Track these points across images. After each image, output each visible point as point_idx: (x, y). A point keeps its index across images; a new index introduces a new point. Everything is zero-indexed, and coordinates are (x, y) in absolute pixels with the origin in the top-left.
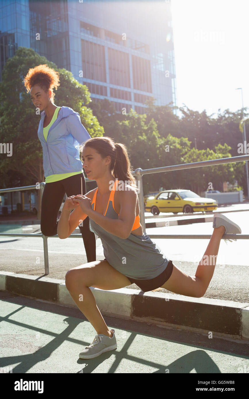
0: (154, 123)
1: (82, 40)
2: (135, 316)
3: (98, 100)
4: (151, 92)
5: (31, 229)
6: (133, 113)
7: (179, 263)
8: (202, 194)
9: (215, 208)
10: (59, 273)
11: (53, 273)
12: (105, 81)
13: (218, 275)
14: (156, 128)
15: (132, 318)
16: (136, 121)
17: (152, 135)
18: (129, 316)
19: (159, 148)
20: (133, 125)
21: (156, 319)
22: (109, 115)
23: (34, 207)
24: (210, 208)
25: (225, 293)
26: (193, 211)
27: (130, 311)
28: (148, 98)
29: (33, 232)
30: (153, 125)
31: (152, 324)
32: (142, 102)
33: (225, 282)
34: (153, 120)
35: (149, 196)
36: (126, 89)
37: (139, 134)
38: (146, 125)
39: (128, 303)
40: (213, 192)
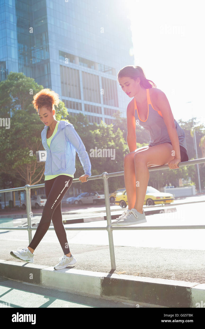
0: (120, 131)
1: (61, 66)
2: (104, 295)
3: (75, 114)
4: (118, 107)
5: (21, 222)
6: (103, 124)
7: (141, 249)
8: (161, 189)
9: (172, 201)
10: (41, 260)
11: (37, 260)
12: (80, 99)
13: (173, 259)
14: (122, 136)
15: (102, 297)
16: (106, 130)
17: (120, 142)
18: (100, 295)
19: (125, 152)
20: (103, 134)
21: (121, 297)
22: (84, 126)
23: (23, 203)
24: (168, 201)
25: (178, 274)
26: (154, 204)
27: (100, 291)
28: (116, 111)
29: (22, 224)
30: (120, 133)
31: (119, 302)
32: (111, 115)
33: (178, 265)
34: (119, 129)
35: (118, 192)
36: (97, 105)
37: (109, 141)
38: (114, 134)
39: (98, 284)
40: (171, 188)
